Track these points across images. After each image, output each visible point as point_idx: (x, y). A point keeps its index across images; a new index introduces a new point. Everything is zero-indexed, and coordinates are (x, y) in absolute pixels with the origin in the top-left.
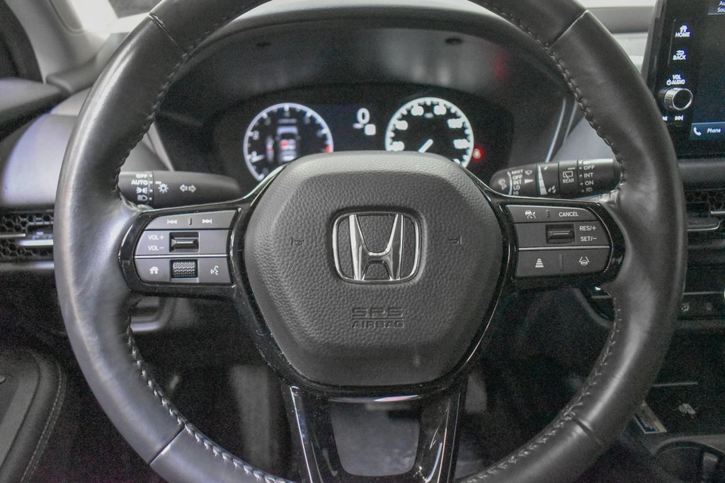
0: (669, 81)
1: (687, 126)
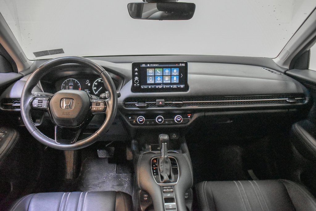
0: (135, 78)
1: (140, 86)
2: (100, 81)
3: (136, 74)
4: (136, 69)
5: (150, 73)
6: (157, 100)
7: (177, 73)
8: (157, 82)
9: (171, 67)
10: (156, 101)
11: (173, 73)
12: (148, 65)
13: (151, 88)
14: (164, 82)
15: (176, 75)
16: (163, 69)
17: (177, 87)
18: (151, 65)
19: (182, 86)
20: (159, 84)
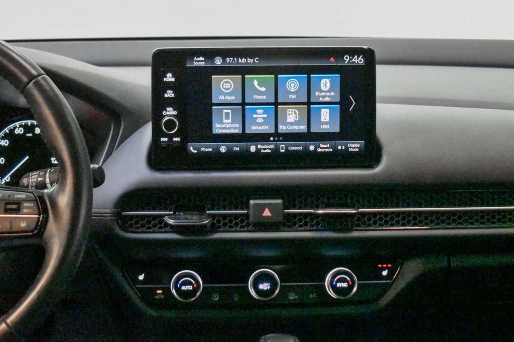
0: (165, 112)
1: (183, 145)
2: (19, 131)
3: (170, 94)
4: (169, 75)
5: (226, 94)
6: (252, 202)
7: (332, 94)
8: (252, 129)
9: (309, 71)
10: (247, 207)
11: (318, 94)
12: (218, 61)
13: (229, 152)
14: (282, 128)
15: (327, 99)
16: (276, 79)
17: (335, 148)
18: (228, 60)
19: (354, 146)
20: (262, 137)
